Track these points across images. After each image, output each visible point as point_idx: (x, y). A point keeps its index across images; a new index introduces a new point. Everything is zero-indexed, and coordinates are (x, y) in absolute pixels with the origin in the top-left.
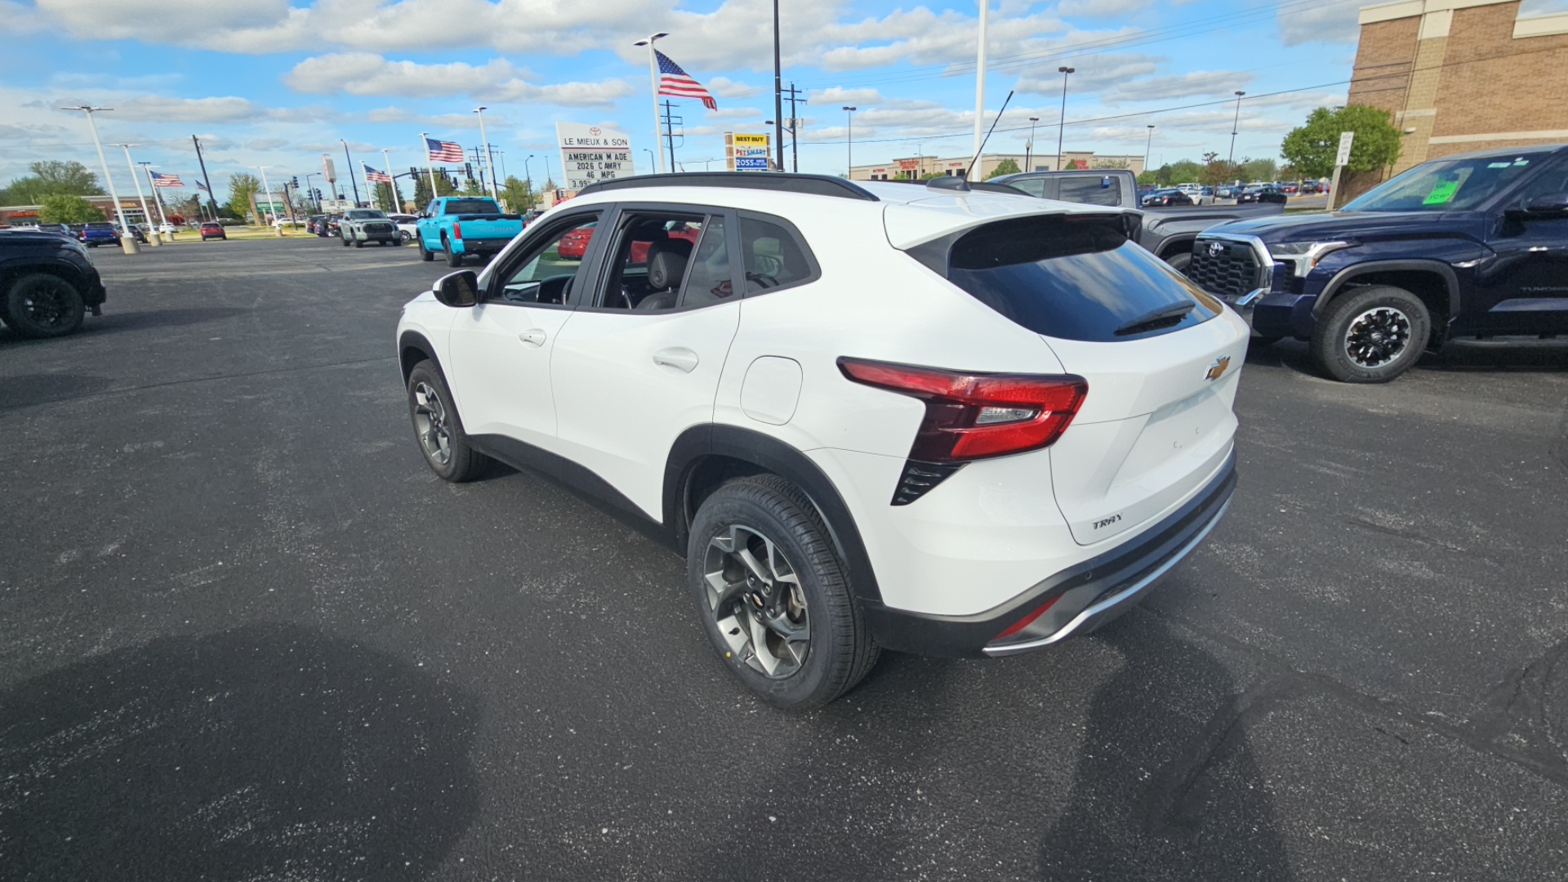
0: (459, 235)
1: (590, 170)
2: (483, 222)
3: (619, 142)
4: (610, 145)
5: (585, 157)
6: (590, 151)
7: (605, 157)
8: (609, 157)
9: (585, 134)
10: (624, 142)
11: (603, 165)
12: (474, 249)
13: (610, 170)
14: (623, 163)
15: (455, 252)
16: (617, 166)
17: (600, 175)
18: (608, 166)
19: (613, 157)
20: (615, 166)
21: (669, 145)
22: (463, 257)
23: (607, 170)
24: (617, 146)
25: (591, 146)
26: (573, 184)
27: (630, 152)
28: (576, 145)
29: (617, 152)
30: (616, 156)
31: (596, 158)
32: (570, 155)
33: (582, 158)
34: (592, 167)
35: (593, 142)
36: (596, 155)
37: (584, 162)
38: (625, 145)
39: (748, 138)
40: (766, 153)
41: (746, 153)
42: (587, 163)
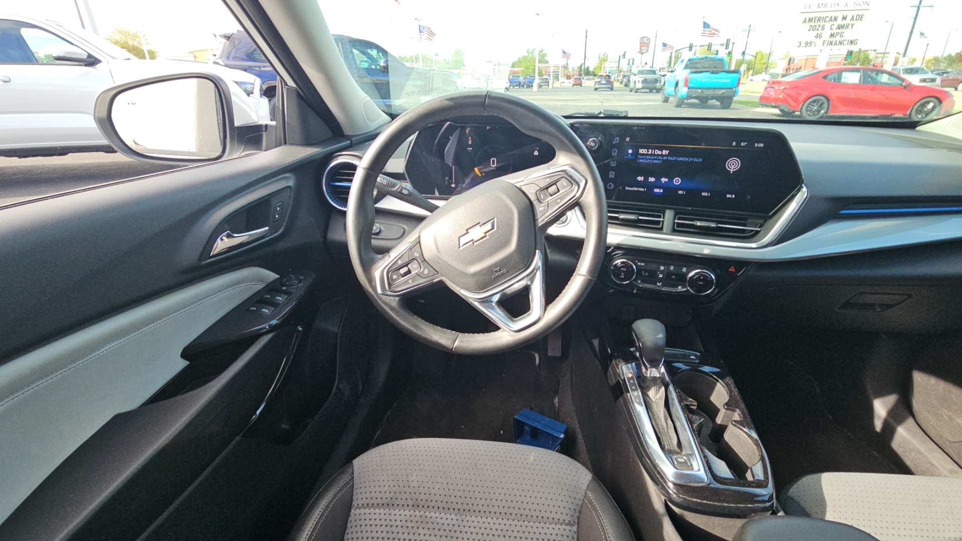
0: (686, 85)
1: (820, 32)
2: (708, 74)
3: (861, 3)
4: (850, 7)
5: (819, 20)
6: (829, 14)
7: (840, 19)
8: (844, 18)
11: (834, 27)
12: (694, 96)
13: (840, 31)
14: (857, 23)
15: (680, 97)
16: (850, 27)
17: (829, 35)
18: (839, 27)
19: (849, 18)
20: (847, 27)
21: (914, 16)
22: (685, 101)
23: (838, 31)
24: (858, 7)
25: (830, 9)
28: (814, 8)
29: (855, 13)
30: (853, 16)
31: (831, 20)
32: (806, 19)
33: (816, 21)
34: (823, 28)
35: (833, 6)
36: (831, 17)
37: (817, 24)
38: (866, 7)
42: (819, 25)
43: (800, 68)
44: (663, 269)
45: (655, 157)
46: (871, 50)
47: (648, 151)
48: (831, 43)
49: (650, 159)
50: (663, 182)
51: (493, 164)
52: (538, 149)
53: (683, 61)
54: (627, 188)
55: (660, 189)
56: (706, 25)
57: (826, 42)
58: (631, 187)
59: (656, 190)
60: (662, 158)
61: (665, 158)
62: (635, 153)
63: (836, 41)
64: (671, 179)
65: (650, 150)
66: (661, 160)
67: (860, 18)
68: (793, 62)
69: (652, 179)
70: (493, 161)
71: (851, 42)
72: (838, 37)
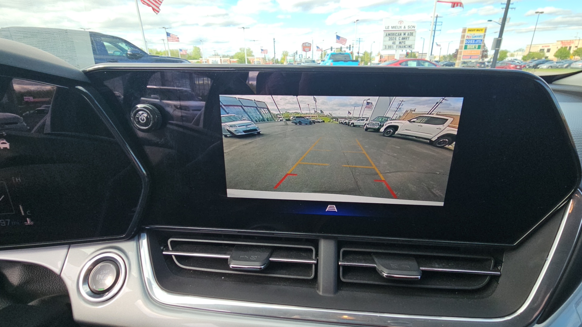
1: (394, 41)
3: (411, 27)
4: (407, 29)
6: (396, 32)
7: (402, 34)
8: (405, 34)
9: (396, 24)
10: (414, 27)
11: (401, 38)
13: (404, 41)
14: (411, 38)
16: (408, 39)
17: (399, 42)
18: (403, 39)
19: (407, 34)
20: (406, 39)
21: (433, 35)
23: (402, 40)
24: (410, 29)
25: (397, 29)
26: (385, 47)
27: (416, 32)
28: (390, 29)
29: (409, 32)
30: (408, 33)
31: (398, 35)
32: (387, 34)
33: (392, 35)
34: (395, 39)
35: (398, 28)
37: (392, 37)
38: (414, 29)
39: (475, 30)
40: (483, 37)
41: (472, 37)
42: (394, 38)
43: (386, 61)
46: (416, 52)
48: (400, 47)
53: (328, 55)
56: (338, 37)
57: (398, 46)
63: (402, 46)
67: (412, 34)
68: (382, 57)
71: (409, 46)
72: (403, 44)
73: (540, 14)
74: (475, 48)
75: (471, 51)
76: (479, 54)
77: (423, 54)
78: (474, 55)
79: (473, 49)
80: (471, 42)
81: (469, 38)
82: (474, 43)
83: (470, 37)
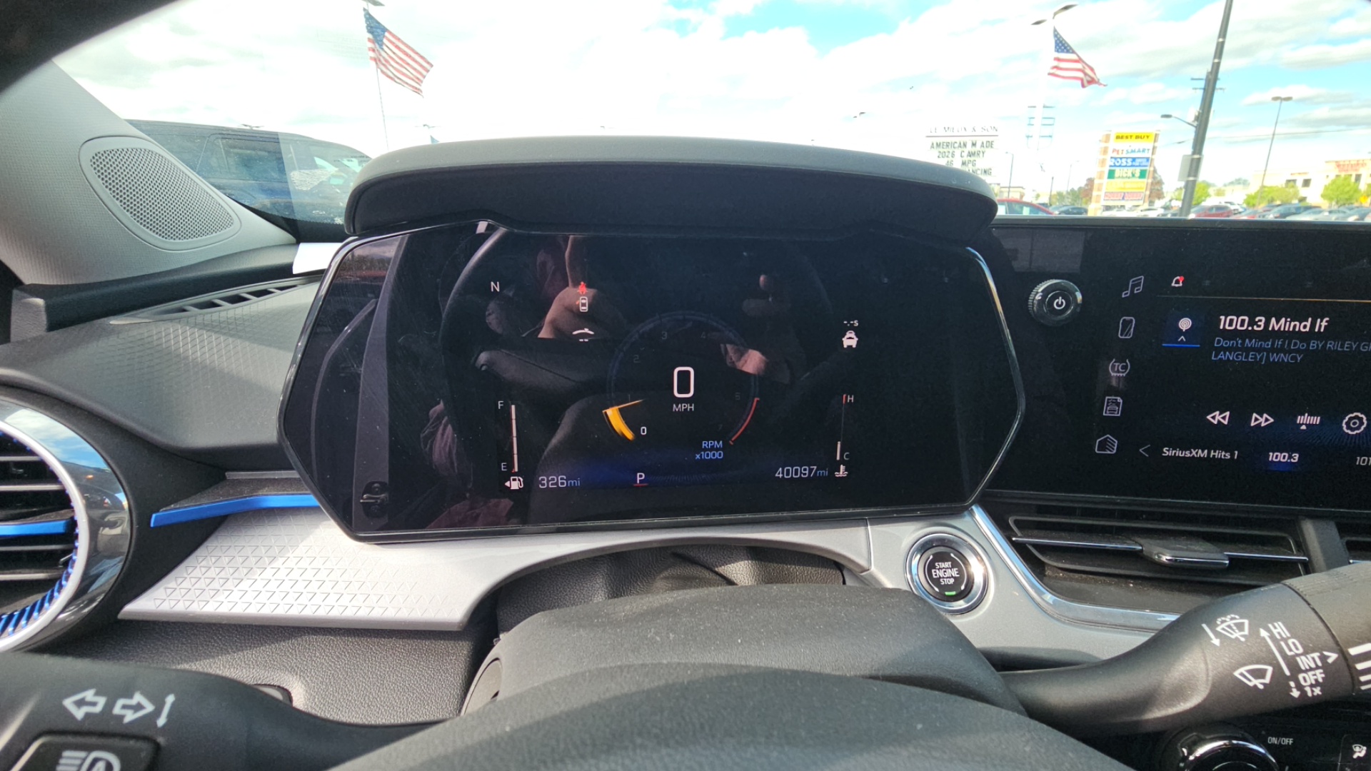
1: (950, 159)
3: (989, 129)
4: (979, 132)
5: (947, 146)
6: (958, 140)
7: (969, 145)
8: (974, 145)
10: (995, 129)
11: (965, 154)
13: (972, 159)
14: (988, 151)
16: (981, 154)
17: (961, 163)
18: (970, 154)
19: (979, 145)
20: (978, 154)
23: (969, 158)
24: (986, 133)
25: (957, 134)
28: (941, 132)
29: (985, 139)
30: (983, 143)
31: (960, 146)
32: (933, 144)
33: (944, 147)
34: (953, 155)
35: (959, 130)
36: (960, 143)
37: (946, 150)
38: (995, 133)
39: (1131, 136)
40: (1151, 151)
41: (1125, 152)
42: (949, 152)
44: (1362, 754)
45: (1279, 343)
46: (995, 184)
47: (1252, 323)
49: (1259, 350)
50: (1304, 427)
51: (684, 388)
52: (856, 323)
54: (1167, 452)
55: (1291, 451)
58: (1182, 449)
59: (1277, 457)
60: (1301, 346)
61: (1313, 345)
62: (1206, 327)
64: (1332, 416)
65: (1261, 320)
66: (1298, 351)
67: (990, 144)
69: (1261, 420)
70: (684, 376)
71: (985, 172)
72: (970, 165)
73: (1284, 103)
74: (1133, 175)
75: (1124, 183)
76: (1144, 190)
77: (1011, 189)
78: (1131, 192)
79: (1129, 178)
80: (1124, 164)
81: (1118, 153)
82: (1132, 166)
83: (1120, 152)
